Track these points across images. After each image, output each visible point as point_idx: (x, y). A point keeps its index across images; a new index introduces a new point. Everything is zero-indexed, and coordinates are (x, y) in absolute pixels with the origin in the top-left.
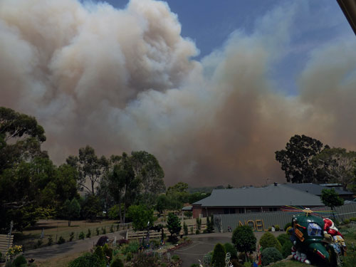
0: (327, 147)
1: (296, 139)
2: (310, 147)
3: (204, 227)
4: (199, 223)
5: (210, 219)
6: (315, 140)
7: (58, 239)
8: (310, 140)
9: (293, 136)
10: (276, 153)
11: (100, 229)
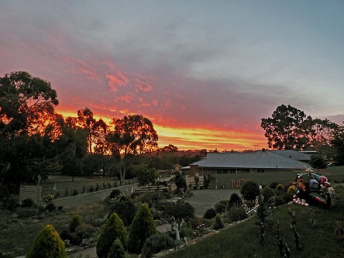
0: (309, 117)
1: (282, 108)
2: (293, 117)
3: (201, 184)
4: (197, 180)
5: (207, 177)
6: (299, 111)
7: (73, 192)
8: (295, 111)
9: (280, 105)
10: (263, 120)
11: (106, 184)
